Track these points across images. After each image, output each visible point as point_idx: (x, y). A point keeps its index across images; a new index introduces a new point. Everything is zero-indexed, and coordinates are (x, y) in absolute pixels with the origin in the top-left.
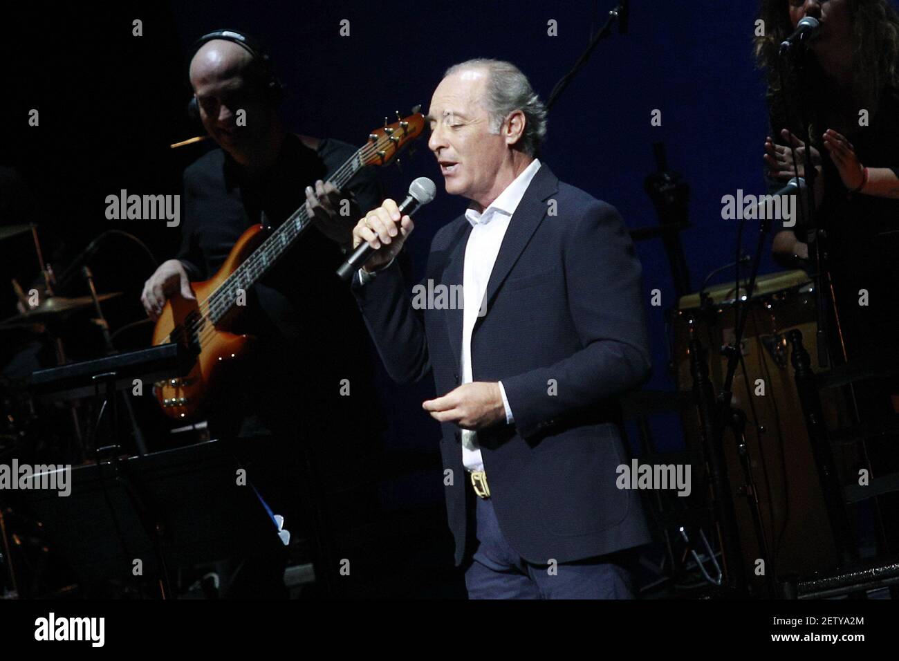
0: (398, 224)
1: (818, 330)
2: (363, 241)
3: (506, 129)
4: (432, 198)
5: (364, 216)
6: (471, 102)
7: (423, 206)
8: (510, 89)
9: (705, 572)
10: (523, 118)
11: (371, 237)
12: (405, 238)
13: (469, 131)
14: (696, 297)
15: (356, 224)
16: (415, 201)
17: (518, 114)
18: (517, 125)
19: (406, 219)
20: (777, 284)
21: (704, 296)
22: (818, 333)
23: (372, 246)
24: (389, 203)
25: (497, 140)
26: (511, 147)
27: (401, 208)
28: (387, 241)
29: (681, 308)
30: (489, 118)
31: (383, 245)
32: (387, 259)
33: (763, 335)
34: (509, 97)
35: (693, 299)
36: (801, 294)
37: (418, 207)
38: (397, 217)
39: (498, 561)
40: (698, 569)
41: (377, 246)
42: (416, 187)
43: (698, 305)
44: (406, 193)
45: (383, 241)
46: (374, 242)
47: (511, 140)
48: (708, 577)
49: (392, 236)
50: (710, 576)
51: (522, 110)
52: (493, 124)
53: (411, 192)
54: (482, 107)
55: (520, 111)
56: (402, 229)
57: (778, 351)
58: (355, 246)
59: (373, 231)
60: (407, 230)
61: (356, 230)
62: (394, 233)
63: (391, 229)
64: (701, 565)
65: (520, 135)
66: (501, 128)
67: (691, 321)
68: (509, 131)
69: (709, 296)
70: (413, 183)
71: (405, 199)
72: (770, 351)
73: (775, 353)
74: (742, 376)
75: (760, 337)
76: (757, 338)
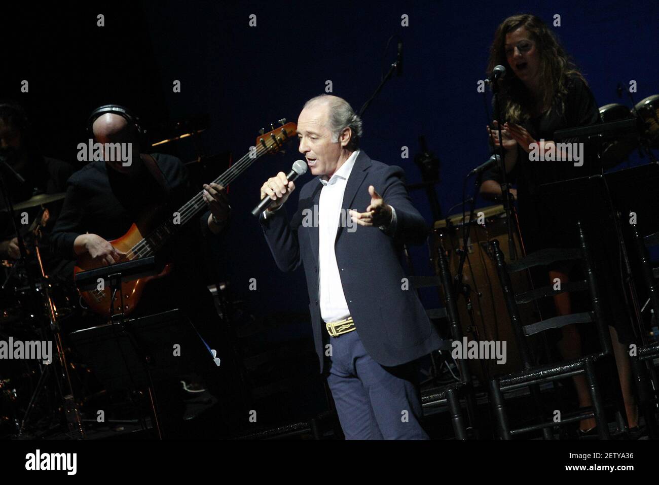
0: (287, 186)
1: (509, 239)
2: (267, 195)
3: (341, 138)
4: (305, 172)
5: (267, 181)
6: (321, 127)
7: (300, 176)
8: (342, 117)
9: (452, 373)
10: (350, 131)
11: (271, 194)
12: (290, 193)
13: (321, 142)
14: (443, 222)
15: (262, 185)
16: (296, 174)
17: (348, 130)
18: (347, 135)
19: (291, 184)
20: (492, 212)
21: (448, 221)
22: (509, 241)
23: (272, 198)
24: (281, 175)
25: (337, 146)
26: (344, 147)
27: (288, 177)
28: (280, 196)
29: (435, 228)
30: (332, 134)
31: (278, 198)
32: (279, 205)
33: (482, 242)
34: (341, 122)
35: (442, 223)
36: (502, 218)
37: (297, 177)
38: (286, 183)
39: (343, 372)
40: (449, 372)
41: (275, 199)
42: (296, 167)
43: (445, 226)
44: (290, 169)
45: (278, 196)
46: (273, 196)
47: (343, 144)
48: (454, 377)
49: (283, 193)
50: (455, 375)
51: (349, 127)
52: (334, 137)
53: (293, 168)
54: (327, 128)
55: (348, 128)
56: (289, 189)
57: (489, 250)
58: (262, 198)
59: (272, 190)
60: (291, 189)
61: (262, 189)
62: (284, 191)
63: (282, 189)
64: (451, 370)
65: (349, 140)
66: (339, 139)
67: (441, 235)
68: (343, 139)
69: (451, 221)
70: (294, 163)
71: (290, 172)
72: (486, 251)
73: (488, 251)
74: (468, 265)
75: (480, 242)
76: (478, 243)
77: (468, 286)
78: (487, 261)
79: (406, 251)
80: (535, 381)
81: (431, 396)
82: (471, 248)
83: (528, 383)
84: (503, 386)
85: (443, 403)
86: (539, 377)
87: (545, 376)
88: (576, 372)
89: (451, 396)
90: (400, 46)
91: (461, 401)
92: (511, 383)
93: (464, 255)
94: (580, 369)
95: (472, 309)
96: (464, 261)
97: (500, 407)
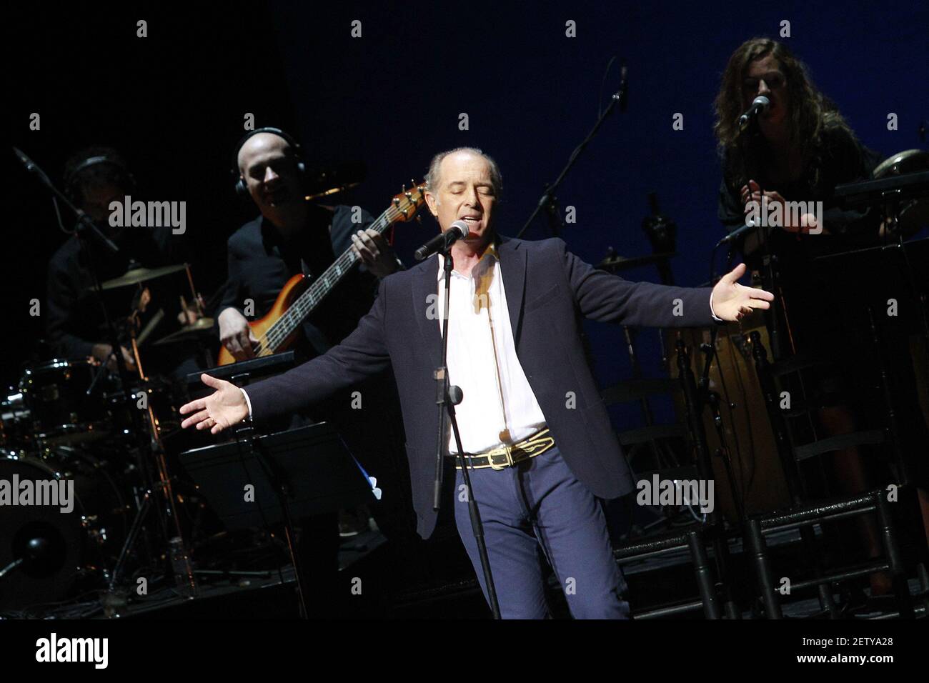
9: (693, 512)
33: (734, 335)
57: (743, 347)
64: (690, 508)
72: (738, 347)
73: (742, 349)
74: (717, 366)
75: (731, 336)
76: (728, 338)
77: (717, 395)
78: (741, 362)
79: (631, 347)
80: (809, 521)
81: (668, 541)
82: (718, 344)
83: (799, 523)
84: (765, 528)
85: (684, 549)
86: (813, 516)
87: (822, 514)
88: (864, 510)
89: (694, 540)
90: (624, 71)
91: (708, 549)
92: (776, 524)
93: (711, 352)
94: (870, 506)
95: (722, 424)
96: (712, 360)
97: (761, 556)
